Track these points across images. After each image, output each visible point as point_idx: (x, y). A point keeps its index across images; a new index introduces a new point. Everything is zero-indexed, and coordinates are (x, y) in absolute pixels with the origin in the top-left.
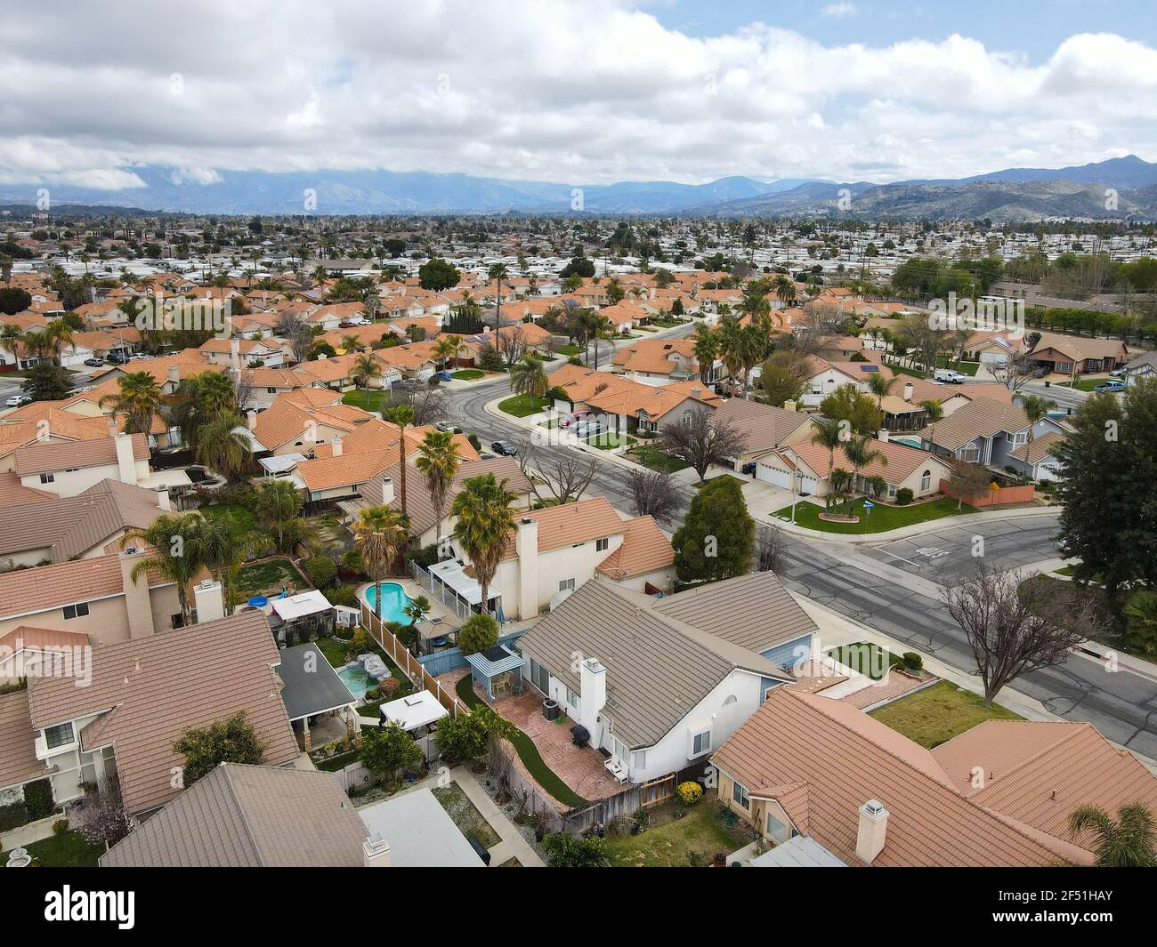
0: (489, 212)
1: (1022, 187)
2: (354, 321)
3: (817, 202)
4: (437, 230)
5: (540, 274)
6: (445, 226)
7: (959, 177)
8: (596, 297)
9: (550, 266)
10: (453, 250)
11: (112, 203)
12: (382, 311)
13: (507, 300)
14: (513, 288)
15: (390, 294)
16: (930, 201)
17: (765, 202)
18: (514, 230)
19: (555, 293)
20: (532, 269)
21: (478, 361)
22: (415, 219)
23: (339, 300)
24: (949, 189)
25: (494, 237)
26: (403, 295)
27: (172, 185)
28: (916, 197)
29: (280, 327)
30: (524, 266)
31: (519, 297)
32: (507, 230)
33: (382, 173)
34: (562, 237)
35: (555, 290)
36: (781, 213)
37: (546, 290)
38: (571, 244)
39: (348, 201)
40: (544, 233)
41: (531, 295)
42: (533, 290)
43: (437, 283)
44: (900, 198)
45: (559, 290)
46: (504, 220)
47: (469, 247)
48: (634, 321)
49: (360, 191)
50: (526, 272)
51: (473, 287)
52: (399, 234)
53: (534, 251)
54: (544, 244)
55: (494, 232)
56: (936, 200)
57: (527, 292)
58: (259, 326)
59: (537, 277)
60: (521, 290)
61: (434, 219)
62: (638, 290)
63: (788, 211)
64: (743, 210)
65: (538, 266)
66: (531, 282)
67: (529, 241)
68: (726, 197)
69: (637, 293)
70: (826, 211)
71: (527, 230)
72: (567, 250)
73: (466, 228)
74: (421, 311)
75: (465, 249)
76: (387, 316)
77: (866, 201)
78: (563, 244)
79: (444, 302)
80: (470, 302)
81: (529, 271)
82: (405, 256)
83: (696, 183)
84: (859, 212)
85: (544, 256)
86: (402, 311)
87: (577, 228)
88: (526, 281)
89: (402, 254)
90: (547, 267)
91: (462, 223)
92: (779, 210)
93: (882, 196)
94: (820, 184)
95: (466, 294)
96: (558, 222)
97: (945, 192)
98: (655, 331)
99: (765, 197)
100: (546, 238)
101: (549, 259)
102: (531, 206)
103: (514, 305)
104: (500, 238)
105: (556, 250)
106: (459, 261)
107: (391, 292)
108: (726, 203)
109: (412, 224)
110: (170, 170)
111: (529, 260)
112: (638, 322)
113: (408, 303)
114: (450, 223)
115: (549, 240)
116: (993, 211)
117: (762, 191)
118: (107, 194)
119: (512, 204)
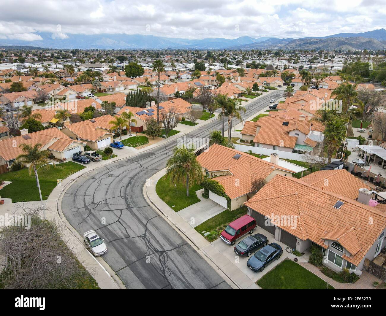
0: (161, 49)
1: (347, 39)
2: (85, 94)
3: (274, 45)
4: (141, 54)
5: (181, 70)
6: (144, 52)
7: (323, 36)
8: (210, 81)
9: (184, 67)
10: (145, 60)
11: (30, 45)
12: (103, 88)
13: (166, 82)
14: (169, 76)
15: (110, 79)
16: (315, 44)
17: (256, 45)
18: (170, 54)
19: (188, 79)
20: (177, 68)
21: (145, 129)
22: (135, 50)
23: (82, 83)
24: (321, 40)
25: (162, 56)
26: (115, 80)
27: (51, 39)
28: (310, 43)
29: (39, 99)
30: (174, 66)
31: (172, 80)
32: (167, 54)
33: (124, 35)
34: (187, 56)
35: (188, 77)
36: (262, 48)
37: (184, 77)
38: (191, 58)
39: (112, 45)
40: (181, 55)
41: (177, 80)
42: (178, 77)
43: (134, 74)
44: (304, 43)
45: (190, 77)
46: (166, 51)
47: (152, 60)
48: (235, 95)
49: (116, 42)
50: (174, 69)
51: (151, 76)
52: (127, 55)
53: (177, 61)
54: (181, 58)
55: (162, 55)
56: (317, 44)
57: (176, 78)
58: (25, 98)
59: (179, 71)
60: (173, 77)
61: (141, 50)
62: (230, 77)
63: (264, 48)
64: (248, 48)
65: (180, 67)
66: (177, 73)
67: (175, 58)
68: (242, 44)
69: (229, 79)
70: (278, 48)
71: (174, 54)
72: (190, 60)
73: (152, 53)
74: (123, 88)
75: (150, 60)
76: (105, 91)
77: (292, 44)
78: (188, 58)
79: (136, 83)
80: (149, 83)
81: (176, 68)
82: (126, 63)
83: (232, 39)
84: (290, 48)
85: (181, 63)
86: (113, 89)
87: (192, 53)
88: (175, 73)
89: (124, 62)
90: (183, 67)
91: (151, 52)
92: (261, 48)
93: (298, 43)
94: (275, 39)
95: (146, 79)
96: (185, 52)
97: (320, 41)
98: (247, 101)
99: (256, 43)
100: (181, 56)
101: (184, 64)
102: (175, 47)
103: (170, 85)
104: (164, 56)
105: (186, 60)
106: (147, 65)
107: (111, 78)
108: (243, 46)
109: (133, 52)
110: (51, 34)
111: (176, 64)
112: (237, 95)
113: (116, 84)
114: (146, 52)
115: (183, 57)
116: (338, 48)
117: (255, 41)
118: (29, 42)
119: (169, 46)
